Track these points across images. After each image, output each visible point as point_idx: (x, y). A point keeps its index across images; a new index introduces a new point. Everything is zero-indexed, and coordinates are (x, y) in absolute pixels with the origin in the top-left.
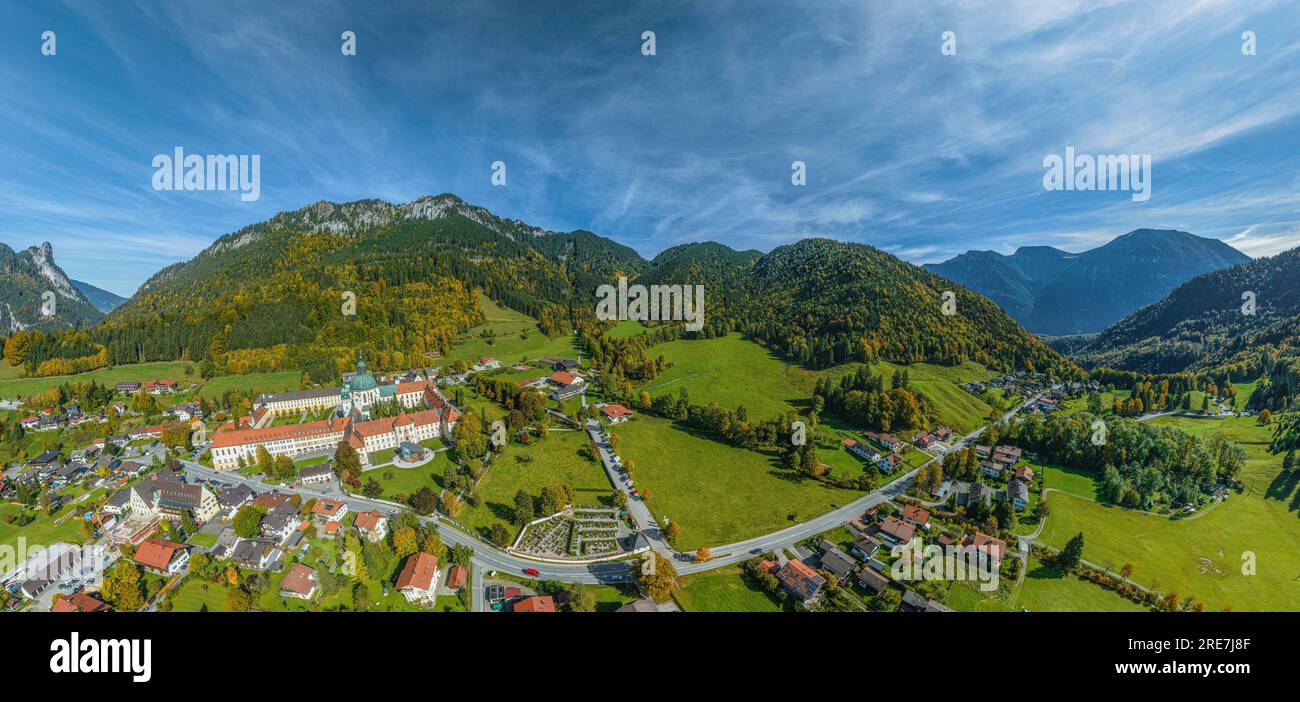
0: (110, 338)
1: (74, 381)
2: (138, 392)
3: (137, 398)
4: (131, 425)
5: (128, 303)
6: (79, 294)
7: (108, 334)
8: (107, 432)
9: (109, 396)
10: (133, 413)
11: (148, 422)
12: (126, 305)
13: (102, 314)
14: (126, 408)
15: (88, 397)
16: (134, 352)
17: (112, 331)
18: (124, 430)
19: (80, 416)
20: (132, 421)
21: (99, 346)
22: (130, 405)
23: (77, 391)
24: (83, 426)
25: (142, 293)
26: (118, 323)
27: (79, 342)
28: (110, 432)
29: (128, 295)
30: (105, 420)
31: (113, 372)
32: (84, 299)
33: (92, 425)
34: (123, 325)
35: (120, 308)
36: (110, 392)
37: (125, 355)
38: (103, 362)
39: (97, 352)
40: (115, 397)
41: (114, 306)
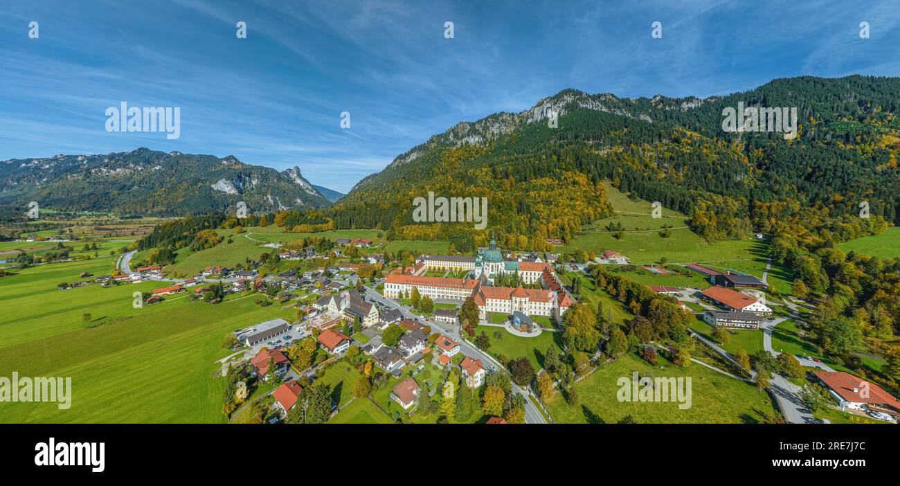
0: (336, 215)
1: (313, 236)
2: (349, 245)
3: (348, 248)
4: (341, 262)
5: (346, 197)
6: (318, 192)
7: (334, 213)
8: (327, 265)
9: (331, 246)
10: (344, 256)
11: (352, 262)
12: (345, 198)
13: (331, 202)
14: (341, 252)
15: (320, 245)
16: (349, 223)
17: (337, 212)
18: (337, 264)
19: (313, 254)
20: (342, 260)
21: (329, 219)
22: (343, 251)
23: (314, 241)
24: (314, 260)
25: (354, 191)
26: (340, 207)
27: (317, 216)
28: (329, 264)
29: (346, 193)
30: (327, 258)
31: (336, 233)
32: (321, 195)
33: (319, 260)
34: (343, 209)
35: (341, 199)
36: (333, 243)
37: (343, 225)
38: (330, 227)
39: (327, 222)
40: (335, 246)
41: (338, 198)
